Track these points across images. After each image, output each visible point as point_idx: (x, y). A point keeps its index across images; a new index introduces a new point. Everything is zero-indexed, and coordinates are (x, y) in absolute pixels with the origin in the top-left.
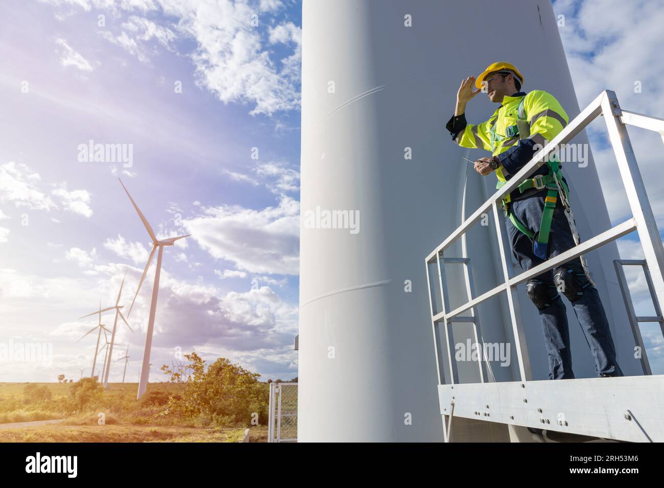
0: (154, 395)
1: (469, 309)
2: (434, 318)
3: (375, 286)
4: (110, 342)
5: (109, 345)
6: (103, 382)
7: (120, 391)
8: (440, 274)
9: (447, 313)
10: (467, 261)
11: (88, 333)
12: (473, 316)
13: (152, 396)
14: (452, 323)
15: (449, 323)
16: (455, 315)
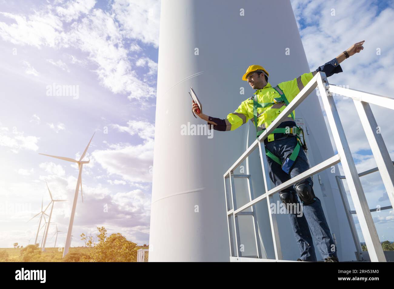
0: (73, 255)
1: (250, 206)
2: (228, 213)
3: (195, 192)
4: (48, 222)
5: (47, 224)
6: (42, 247)
7: (52, 253)
8: (231, 185)
9: (235, 209)
10: (249, 177)
11: (34, 217)
12: (252, 211)
13: (71, 256)
14: (238, 216)
15: (236, 217)
16: (241, 211)
